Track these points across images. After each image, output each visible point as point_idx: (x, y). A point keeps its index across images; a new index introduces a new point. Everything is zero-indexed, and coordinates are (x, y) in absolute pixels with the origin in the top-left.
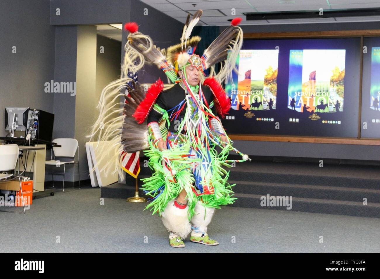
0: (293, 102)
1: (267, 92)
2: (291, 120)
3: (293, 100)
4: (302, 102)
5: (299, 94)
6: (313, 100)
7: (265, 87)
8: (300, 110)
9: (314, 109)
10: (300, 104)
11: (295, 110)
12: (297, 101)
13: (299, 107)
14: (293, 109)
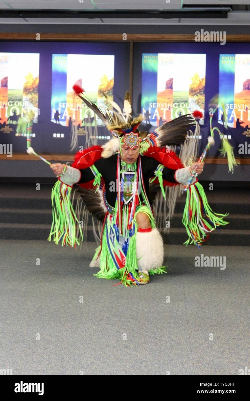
0: (57, 114)
1: (26, 104)
2: (55, 135)
3: (57, 112)
4: (66, 114)
5: (63, 105)
6: (80, 113)
7: (25, 97)
8: (65, 124)
9: (80, 123)
10: (65, 117)
11: (59, 124)
12: (62, 114)
13: (64, 120)
14: (58, 122)
